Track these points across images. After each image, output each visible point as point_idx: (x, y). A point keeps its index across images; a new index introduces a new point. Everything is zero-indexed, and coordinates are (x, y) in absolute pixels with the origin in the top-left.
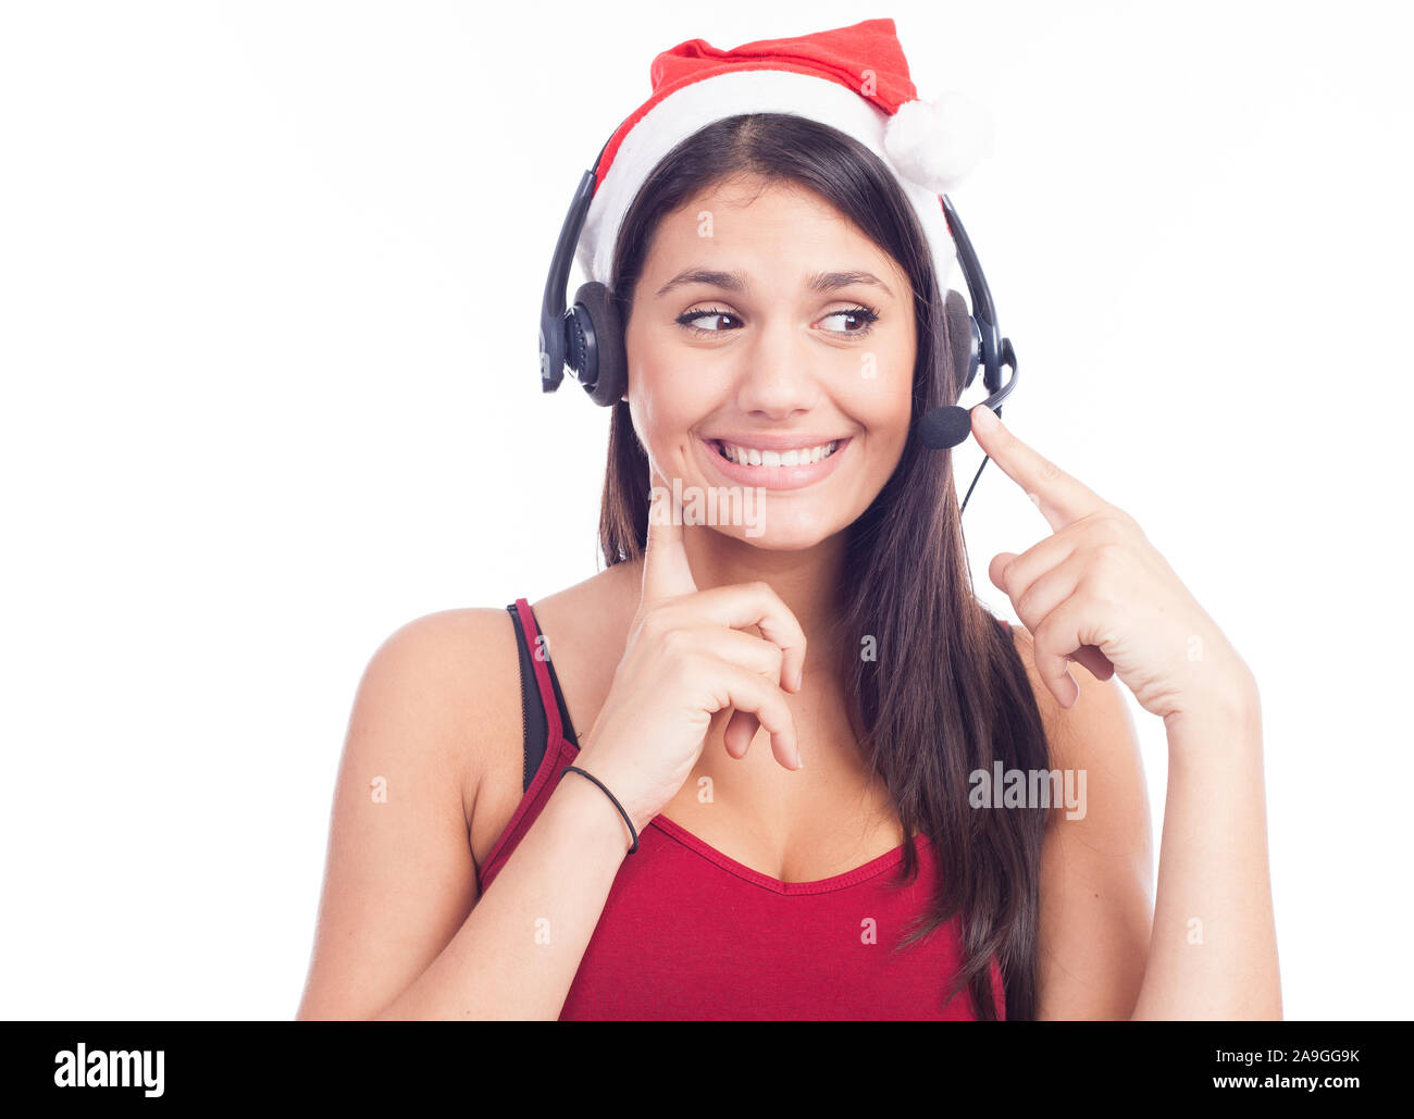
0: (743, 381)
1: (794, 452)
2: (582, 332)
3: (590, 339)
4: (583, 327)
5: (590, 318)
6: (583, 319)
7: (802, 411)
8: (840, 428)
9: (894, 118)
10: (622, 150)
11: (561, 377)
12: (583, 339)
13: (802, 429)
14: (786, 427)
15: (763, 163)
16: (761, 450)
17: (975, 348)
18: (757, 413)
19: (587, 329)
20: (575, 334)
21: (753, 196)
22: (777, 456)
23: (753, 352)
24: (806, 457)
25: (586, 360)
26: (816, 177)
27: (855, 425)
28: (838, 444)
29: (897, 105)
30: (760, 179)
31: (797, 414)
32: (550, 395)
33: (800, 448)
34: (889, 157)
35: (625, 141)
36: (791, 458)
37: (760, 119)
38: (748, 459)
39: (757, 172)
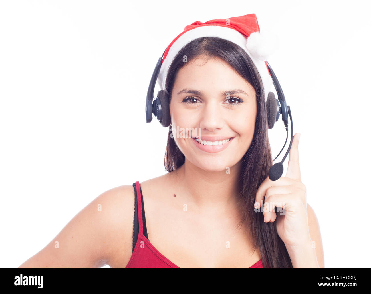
0: (202, 119)
1: (217, 141)
2: (157, 104)
3: (160, 107)
4: (158, 103)
5: (160, 100)
6: (158, 101)
7: (219, 129)
8: (232, 134)
9: (249, 38)
10: (170, 50)
11: (152, 118)
12: (158, 107)
13: (219, 134)
14: (214, 133)
15: (209, 52)
16: (207, 141)
17: (278, 109)
18: (205, 129)
19: (159, 104)
20: (156, 105)
21: (205, 62)
22: (212, 142)
23: (204, 110)
24: (221, 143)
25: (159, 113)
26: (224, 56)
27: (235, 133)
28: (231, 139)
29: (250, 34)
30: (207, 57)
31: (217, 130)
32: (149, 124)
33: (219, 141)
34: (248, 50)
35: (171, 48)
36: (216, 143)
37: (209, 39)
38: (203, 143)
39: (206, 55)
